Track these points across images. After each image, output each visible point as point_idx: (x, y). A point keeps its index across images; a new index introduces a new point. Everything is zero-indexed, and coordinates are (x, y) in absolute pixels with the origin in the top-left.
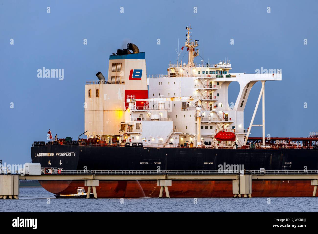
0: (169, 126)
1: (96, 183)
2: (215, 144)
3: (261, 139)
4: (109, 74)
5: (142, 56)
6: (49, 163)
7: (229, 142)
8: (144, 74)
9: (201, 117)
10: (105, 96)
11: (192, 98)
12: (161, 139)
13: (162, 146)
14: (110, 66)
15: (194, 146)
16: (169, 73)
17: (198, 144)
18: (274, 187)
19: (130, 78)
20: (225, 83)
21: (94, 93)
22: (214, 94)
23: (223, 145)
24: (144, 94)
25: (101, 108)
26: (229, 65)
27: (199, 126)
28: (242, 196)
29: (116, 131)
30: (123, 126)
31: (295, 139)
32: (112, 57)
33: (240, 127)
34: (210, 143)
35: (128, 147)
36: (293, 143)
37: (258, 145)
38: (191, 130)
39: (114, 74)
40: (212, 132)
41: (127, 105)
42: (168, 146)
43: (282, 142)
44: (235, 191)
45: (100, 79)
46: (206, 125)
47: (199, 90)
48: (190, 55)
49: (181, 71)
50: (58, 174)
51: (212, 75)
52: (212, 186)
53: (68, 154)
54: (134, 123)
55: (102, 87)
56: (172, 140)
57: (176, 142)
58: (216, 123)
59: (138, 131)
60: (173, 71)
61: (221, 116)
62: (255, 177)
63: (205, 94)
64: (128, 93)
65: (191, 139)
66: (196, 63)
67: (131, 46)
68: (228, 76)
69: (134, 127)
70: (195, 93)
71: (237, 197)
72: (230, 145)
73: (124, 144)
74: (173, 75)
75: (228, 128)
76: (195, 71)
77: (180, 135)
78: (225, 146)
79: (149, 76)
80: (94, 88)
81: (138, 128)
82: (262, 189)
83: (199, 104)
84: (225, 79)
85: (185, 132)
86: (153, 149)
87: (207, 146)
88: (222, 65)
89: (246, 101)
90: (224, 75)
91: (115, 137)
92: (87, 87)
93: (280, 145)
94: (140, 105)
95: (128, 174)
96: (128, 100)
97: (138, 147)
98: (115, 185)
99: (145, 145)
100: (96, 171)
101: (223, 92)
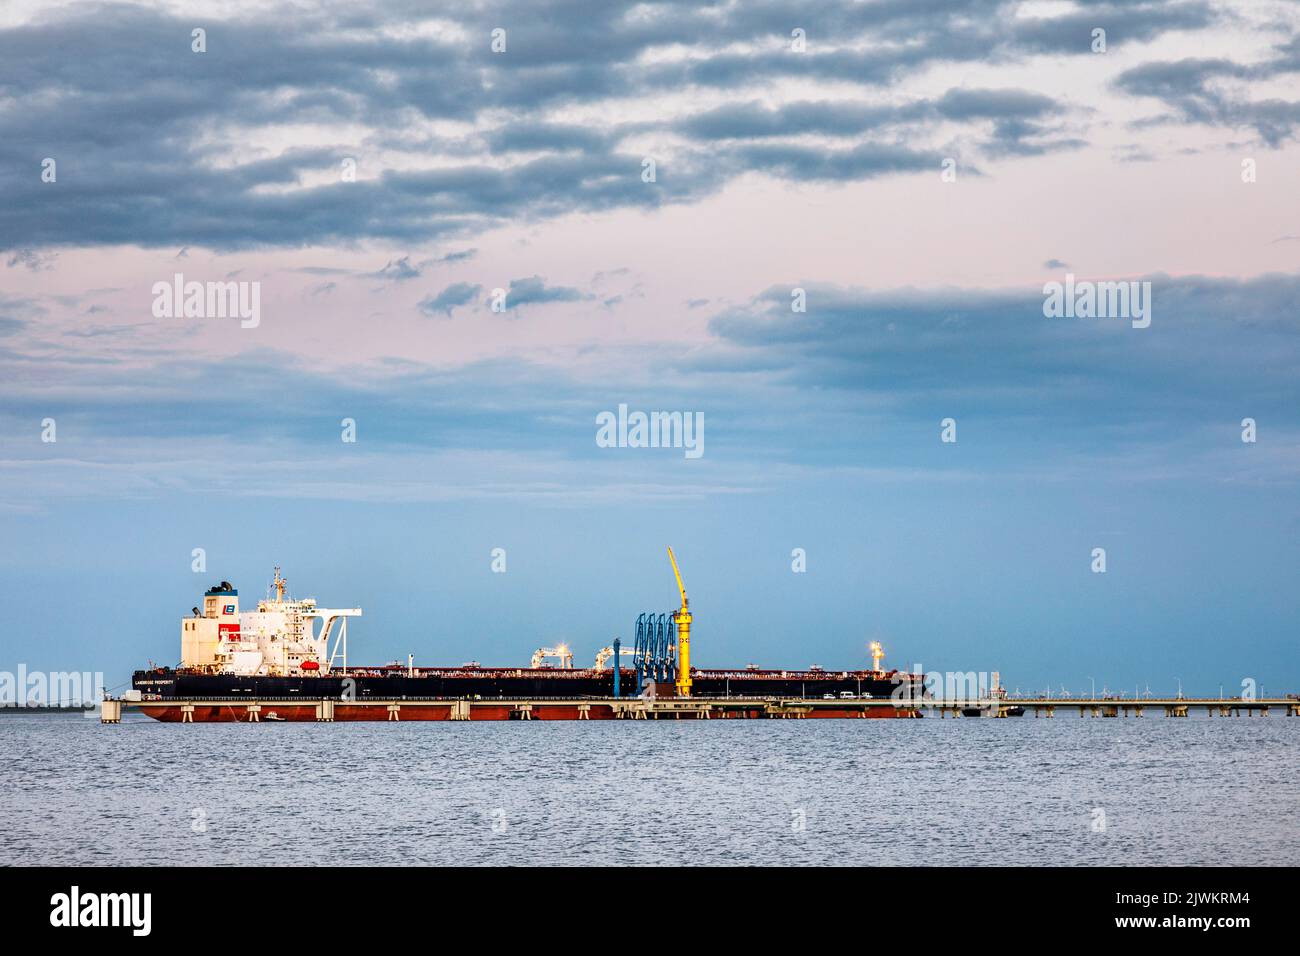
0: (258, 657)
1: (192, 709)
2: (301, 673)
3: (342, 669)
4: (205, 610)
5: (234, 593)
6: (149, 690)
7: (313, 671)
8: (236, 610)
9: (288, 649)
10: (200, 629)
11: (279, 632)
12: (251, 668)
13: (252, 675)
14: (205, 601)
15: (281, 675)
16: (259, 609)
17: (285, 673)
18: (354, 712)
19: (224, 613)
20: (310, 617)
21: (190, 627)
22: (300, 628)
23: (308, 674)
24: (236, 628)
25: (197, 640)
26: (313, 602)
27: (286, 656)
28: (325, 720)
29: (211, 661)
30: (216, 657)
31: (373, 669)
32: (206, 594)
33: (323, 658)
34: (296, 672)
35: (221, 675)
36: (371, 672)
37: (339, 674)
38: (279, 661)
39: (209, 610)
40: (298, 663)
41: (220, 637)
42: (258, 674)
43: (361, 671)
44: (319, 716)
45: (196, 614)
46: (292, 656)
47: (286, 624)
48: (279, 592)
49: (269, 606)
50: (157, 700)
51: (298, 611)
52: (296, 712)
53: (166, 682)
54: (227, 654)
55: (198, 621)
56: (261, 670)
57: (265, 672)
58: (301, 654)
59: (230, 661)
60: (263, 607)
61: (307, 648)
62: (337, 703)
63: (292, 627)
64: (221, 627)
65: (279, 669)
66: (285, 598)
67: (224, 584)
68: (313, 612)
69: (227, 658)
70: (283, 628)
71: (321, 721)
72: (314, 674)
73: (217, 673)
74: (262, 610)
75: (313, 659)
76: (283, 606)
77: (269, 665)
78: (309, 675)
79: (241, 611)
80: (190, 622)
81: (230, 658)
82: (343, 713)
83: (286, 636)
84: (310, 614)
85: (273, 662)
86: (244, 678)
87: (293, 675)
88: (307, 602)
89: (329, 634)
90: (309, 611)
91: (209, 666)
92: (184, 621)
93: (360, 674)
94: (232, 638)
95: (220, 700)
96: (222, 633)
97: (230, 677)
98: (210, 710)
99: (237, 674)
100: (192, 698)
101: (308, 626)
